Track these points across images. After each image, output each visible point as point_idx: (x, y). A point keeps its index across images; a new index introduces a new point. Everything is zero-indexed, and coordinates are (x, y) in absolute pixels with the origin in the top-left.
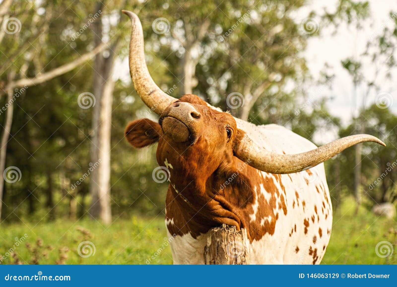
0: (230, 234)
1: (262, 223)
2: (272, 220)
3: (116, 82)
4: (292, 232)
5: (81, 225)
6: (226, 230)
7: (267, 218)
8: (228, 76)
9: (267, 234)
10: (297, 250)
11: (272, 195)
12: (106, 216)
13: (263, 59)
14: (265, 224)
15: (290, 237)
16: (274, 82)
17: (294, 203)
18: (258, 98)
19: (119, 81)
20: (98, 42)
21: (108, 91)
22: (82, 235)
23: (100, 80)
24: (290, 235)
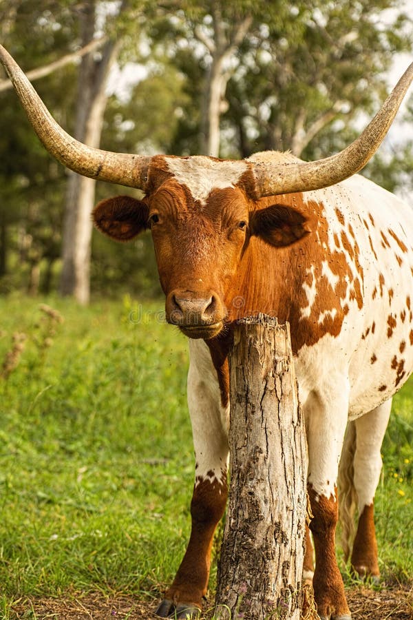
0: (268, 328)
1: (321, 319)
2: (337, 314)
3: (109, 98)
4: (367, 332)
5: (46, 303)
6: (263, 322)
7: (329, 311)
8: (272, 100)
9: (328, 335)
10: (374, 359)
11: (340, 279)
12: (82, 292)
13: (325, 80)
14: (325, 320)
15: (363, 340)
16: (339, 114)
17: (375, 291)
18: (315, 136)
19: (114, 97)
20: (87, 38)
21: (98, 110)
22: (46, 318)
23: (87, 94)
24: (363, 337)
